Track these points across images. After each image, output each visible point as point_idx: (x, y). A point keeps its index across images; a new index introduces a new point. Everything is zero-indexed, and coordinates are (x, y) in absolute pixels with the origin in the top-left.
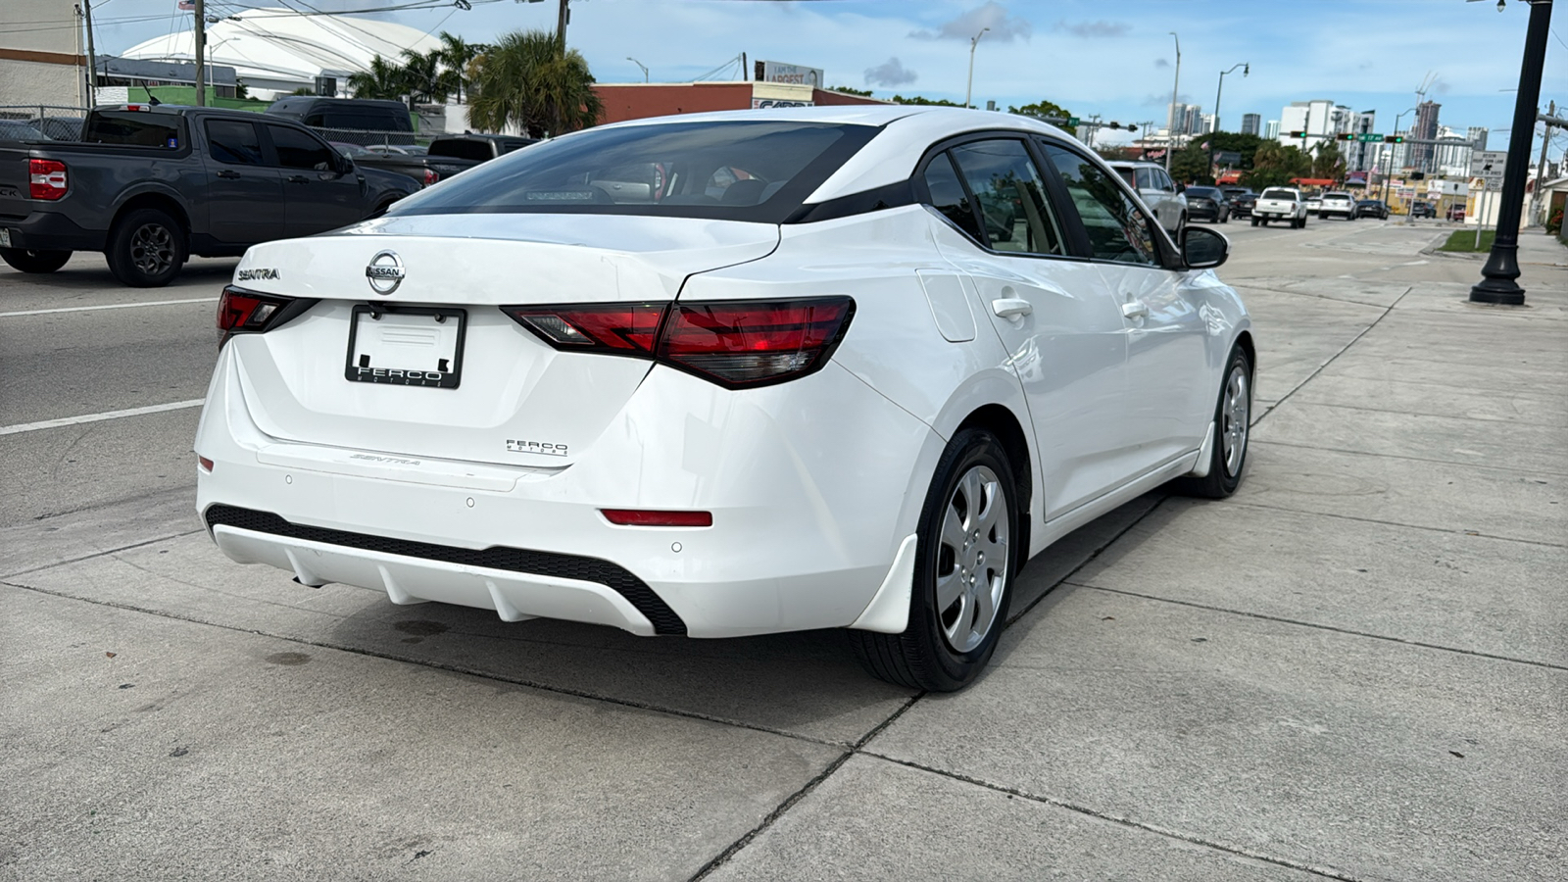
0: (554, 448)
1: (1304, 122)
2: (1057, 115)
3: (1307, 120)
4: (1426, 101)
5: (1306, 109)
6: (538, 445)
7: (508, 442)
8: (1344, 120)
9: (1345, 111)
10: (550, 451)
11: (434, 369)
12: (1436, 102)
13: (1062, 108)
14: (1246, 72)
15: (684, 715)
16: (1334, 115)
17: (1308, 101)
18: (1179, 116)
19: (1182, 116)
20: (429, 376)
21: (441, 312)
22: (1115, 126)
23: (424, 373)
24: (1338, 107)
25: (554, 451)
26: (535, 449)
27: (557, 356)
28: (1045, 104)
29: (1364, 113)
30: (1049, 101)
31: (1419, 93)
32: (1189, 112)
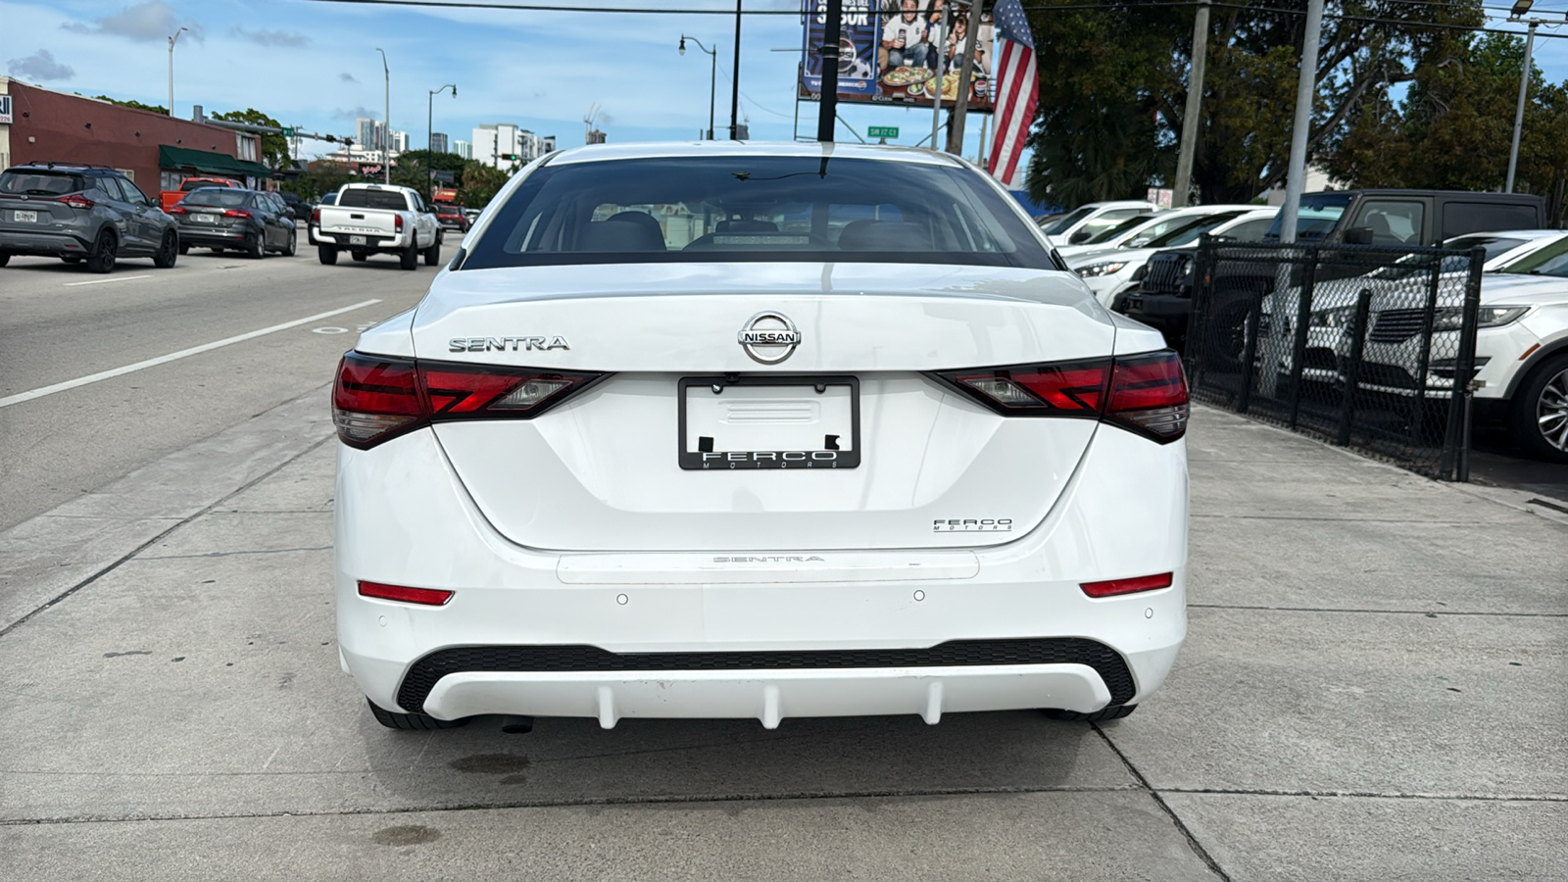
0: (996, 523)
1: (493, 144)
2: (265, 124)
3: (496, 142)
4: (593, 130)
5: (494, 132)
6: (976, 522)
7: (935, 522)
8: (529, 143)
9: (529, 135)
10: (991, 527)
11: (819, 446)
12: (602, 131)
13: (271, 118)
14: (454, 93)
15: (949, 793)
16: (520, 139)
17: (495, 124)
18: (368, 131)
19: (372, 132)
20: (817, 455)
21: (821, 381)
22: (330, 139)
23: (809, 454)
24: (523, 131)
25: (995, 527)
26: (971, 526)
27: (1004, 423)
28: (251, 112)
29: (546, 138)
30: (255, 109)
31: (587, 122)
32: (377, 128)
